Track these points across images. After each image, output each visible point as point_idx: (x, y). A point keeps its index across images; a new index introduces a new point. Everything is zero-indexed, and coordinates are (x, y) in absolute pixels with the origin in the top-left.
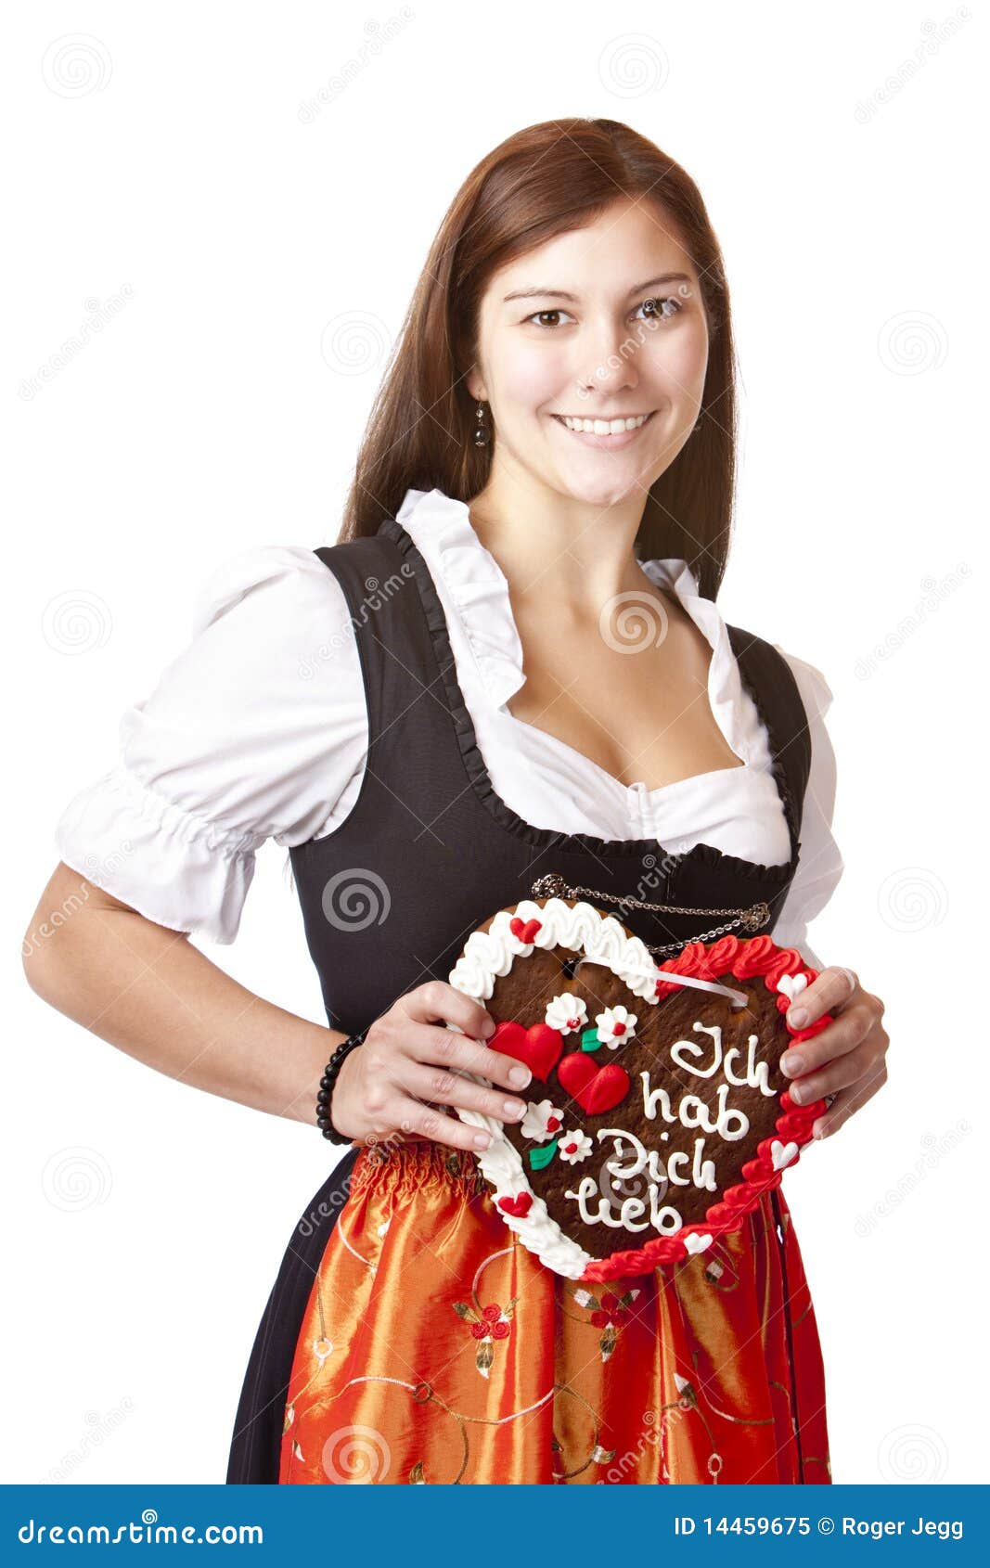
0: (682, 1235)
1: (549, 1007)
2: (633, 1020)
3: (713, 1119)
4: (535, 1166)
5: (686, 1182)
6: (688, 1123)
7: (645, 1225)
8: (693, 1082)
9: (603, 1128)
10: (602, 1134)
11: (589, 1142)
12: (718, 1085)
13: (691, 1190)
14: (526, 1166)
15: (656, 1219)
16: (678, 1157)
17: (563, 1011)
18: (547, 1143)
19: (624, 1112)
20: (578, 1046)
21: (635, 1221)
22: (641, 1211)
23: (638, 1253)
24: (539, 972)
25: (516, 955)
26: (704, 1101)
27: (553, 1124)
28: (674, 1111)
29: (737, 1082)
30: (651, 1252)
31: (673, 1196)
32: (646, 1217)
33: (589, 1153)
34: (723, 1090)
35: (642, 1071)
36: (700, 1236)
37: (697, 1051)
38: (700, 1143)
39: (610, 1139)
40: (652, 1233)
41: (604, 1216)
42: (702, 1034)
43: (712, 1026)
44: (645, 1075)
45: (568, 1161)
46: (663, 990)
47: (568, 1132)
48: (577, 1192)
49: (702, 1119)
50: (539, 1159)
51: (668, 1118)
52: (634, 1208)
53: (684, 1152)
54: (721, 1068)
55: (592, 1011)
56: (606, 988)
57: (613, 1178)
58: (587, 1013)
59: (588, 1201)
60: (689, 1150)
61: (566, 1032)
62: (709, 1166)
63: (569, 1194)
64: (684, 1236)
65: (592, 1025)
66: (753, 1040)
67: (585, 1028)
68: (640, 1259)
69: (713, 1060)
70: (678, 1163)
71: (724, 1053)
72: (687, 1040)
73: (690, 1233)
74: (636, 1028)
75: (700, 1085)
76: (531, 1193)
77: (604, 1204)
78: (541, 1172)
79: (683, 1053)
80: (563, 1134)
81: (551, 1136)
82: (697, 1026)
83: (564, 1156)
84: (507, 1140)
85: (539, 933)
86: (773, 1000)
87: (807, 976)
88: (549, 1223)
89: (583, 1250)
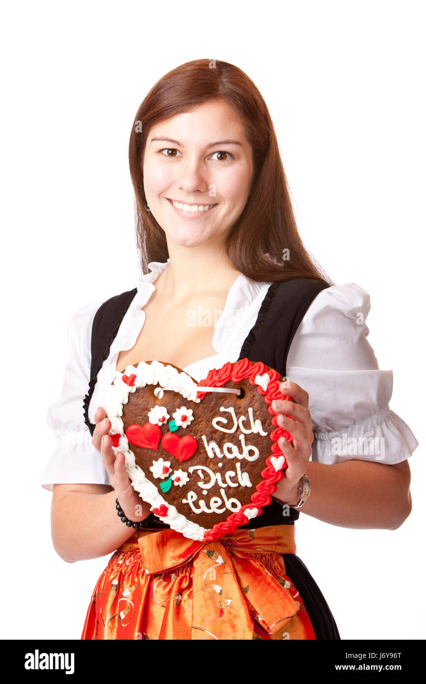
0: (242, 511)
1: (150, 414)
2: (191, 412)
3: (241, 452)
4: (165, 491)
5: (236, 485)
6: (230, 456)
7: (224, 510)
8: (226, 436)
9: (191, 466)
10: (191, 469)
11: (186, 474)
12: (239, 435)
13: (241, 488)
14: (160, 491)
15: (228, 505)
16: (230, 474)
17: (157, 414)
18: (166, 479)
19: (199, 457)
20: (168, 430)
21: (219, 508)
22: (220, 503)
23: (224, 523)
24: (142, 398)
25: (130, 393)
26: (235, 445)
27: (166, 470)
28: (222, 451)
29: (248, 432)
30: (231, 522)
31: (231, 493)
32: (223, 505)
33: (188, 479)
34: (242, 437)
35: (202, 435)
36: (251, 509)
37: (225, 421)
38: (238, 465)
39: (195, 471)
40: (228, 513)
41: (203, 508)
42: (225, 413)
43: (229, 407)
44: (204, 437)
45: (179, 485)
46: (201, 395)
47: (175, 472)
48: (187, 500)
49: (236, 453)
50: (166, 486)
51: (220, 456)
52: (216, 502)
53: (232, 470)
54: (238, 427)
55: (170, 412)
56: (174, 399)
57: (202, 489)
58: (168, 412)
59: (193, 502)
60: (234, 469)
61: (160, 424)
62: (246, 475)
63: (184, 501)
65: (171, 419)
66: (250, 410)
67: (169, 421)
68: (227, 525)
69: (234, 424)
70: (230, 477)
71: (238, 419)
72: (219, 416)
73: (246, 508)
74: (193, 415)
75: (231, 436)
76: (166, 504)
77: (202, 503)
78: (167, 493)
79: (218, 423)
80: (172, 473)
81: (167, 475)
82: (222, 409)
83: (176, 484)
84: (148, 481)
85: (136, 380)
86: (256, 389)
87: (269, 374)
88: (179, 517)
89: (200, 526)
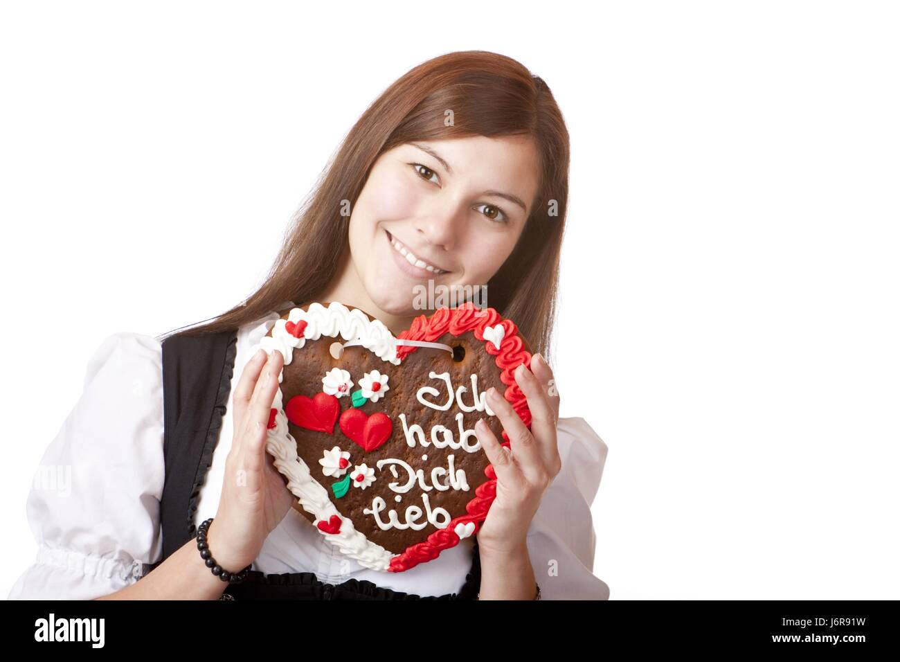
0: (453, 526)
1: (324, 380)
2: (385, 379)
3: (456, 439)
4: (338, 495)
5: (446, 488)
6: (439, 445)
7: (425, 524)
8: (436, 415)
9: (380, 459)
10: (380, 464)
11: (372, 471)
12: (455, 415)
13: (452, 492)
14: (331, 496)
15: (432, 518)
16: (437, 471)
17: (335, 382)
18: (342, 477)
19: (392, 446)
20: (351, 404)
21: (417, 522)
22: (419, 514)
23: (424, 544)
24: (313, 357)
25: (294, 348)
26: (448, 428)
27: (344, 463)
28: (428, 438)
29: (468, 409)
30: (432, 542)
31: (438, 499)
32: (424, 518)
33: (374, 479)
34: (459, 417)
35: (400, 414)
36: (465, 524)
37: (435, 393)
38: (451, 458)
39: (386, 467)
40: (430, 528)
41: (394, 522)
42: (436, 380)
43: (442, 373)
44: (402, 417)
45: (360, 487)
46: (403, 353)
47: (356, 467)
48: (372, 509)
49: (448, 440)
50: (340, 489)
51: (425, 444)
52: (414, 513)
53: (441, 466)
54: (455, 402)
55: (354, 378)
56: (361, 360)
57: (395, 494)
58: (351, 379)
59: (380, 513)
60: (445, 465)
61: (339, 395)
62: (461, 473)
63: (366, 511)
64: (454, 526)
65: (356, 388)
66: (474, 377)
67: (353, 390)
68: (426, 548)
69: (448, 397)
70: (438, 475)
71: (455, 391)
72: (427, 386)
73: (458, 523)
74: (389, 383)
75: (443, 416)
76: (339, 515)
77: (392, 514)
78: (344, 498)
79: (425, 396)
80: (353, 469)
81: (344, 472)
82: (432, 375)
83: (357, 485)
84: (314, 480)
85: (307, 329)
86: (483, 347)
87: (503, 325)
88: (356, 535)
89: (386, 549)
